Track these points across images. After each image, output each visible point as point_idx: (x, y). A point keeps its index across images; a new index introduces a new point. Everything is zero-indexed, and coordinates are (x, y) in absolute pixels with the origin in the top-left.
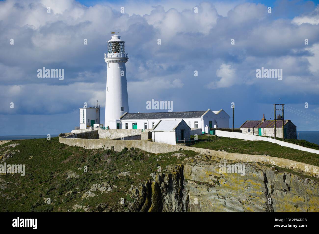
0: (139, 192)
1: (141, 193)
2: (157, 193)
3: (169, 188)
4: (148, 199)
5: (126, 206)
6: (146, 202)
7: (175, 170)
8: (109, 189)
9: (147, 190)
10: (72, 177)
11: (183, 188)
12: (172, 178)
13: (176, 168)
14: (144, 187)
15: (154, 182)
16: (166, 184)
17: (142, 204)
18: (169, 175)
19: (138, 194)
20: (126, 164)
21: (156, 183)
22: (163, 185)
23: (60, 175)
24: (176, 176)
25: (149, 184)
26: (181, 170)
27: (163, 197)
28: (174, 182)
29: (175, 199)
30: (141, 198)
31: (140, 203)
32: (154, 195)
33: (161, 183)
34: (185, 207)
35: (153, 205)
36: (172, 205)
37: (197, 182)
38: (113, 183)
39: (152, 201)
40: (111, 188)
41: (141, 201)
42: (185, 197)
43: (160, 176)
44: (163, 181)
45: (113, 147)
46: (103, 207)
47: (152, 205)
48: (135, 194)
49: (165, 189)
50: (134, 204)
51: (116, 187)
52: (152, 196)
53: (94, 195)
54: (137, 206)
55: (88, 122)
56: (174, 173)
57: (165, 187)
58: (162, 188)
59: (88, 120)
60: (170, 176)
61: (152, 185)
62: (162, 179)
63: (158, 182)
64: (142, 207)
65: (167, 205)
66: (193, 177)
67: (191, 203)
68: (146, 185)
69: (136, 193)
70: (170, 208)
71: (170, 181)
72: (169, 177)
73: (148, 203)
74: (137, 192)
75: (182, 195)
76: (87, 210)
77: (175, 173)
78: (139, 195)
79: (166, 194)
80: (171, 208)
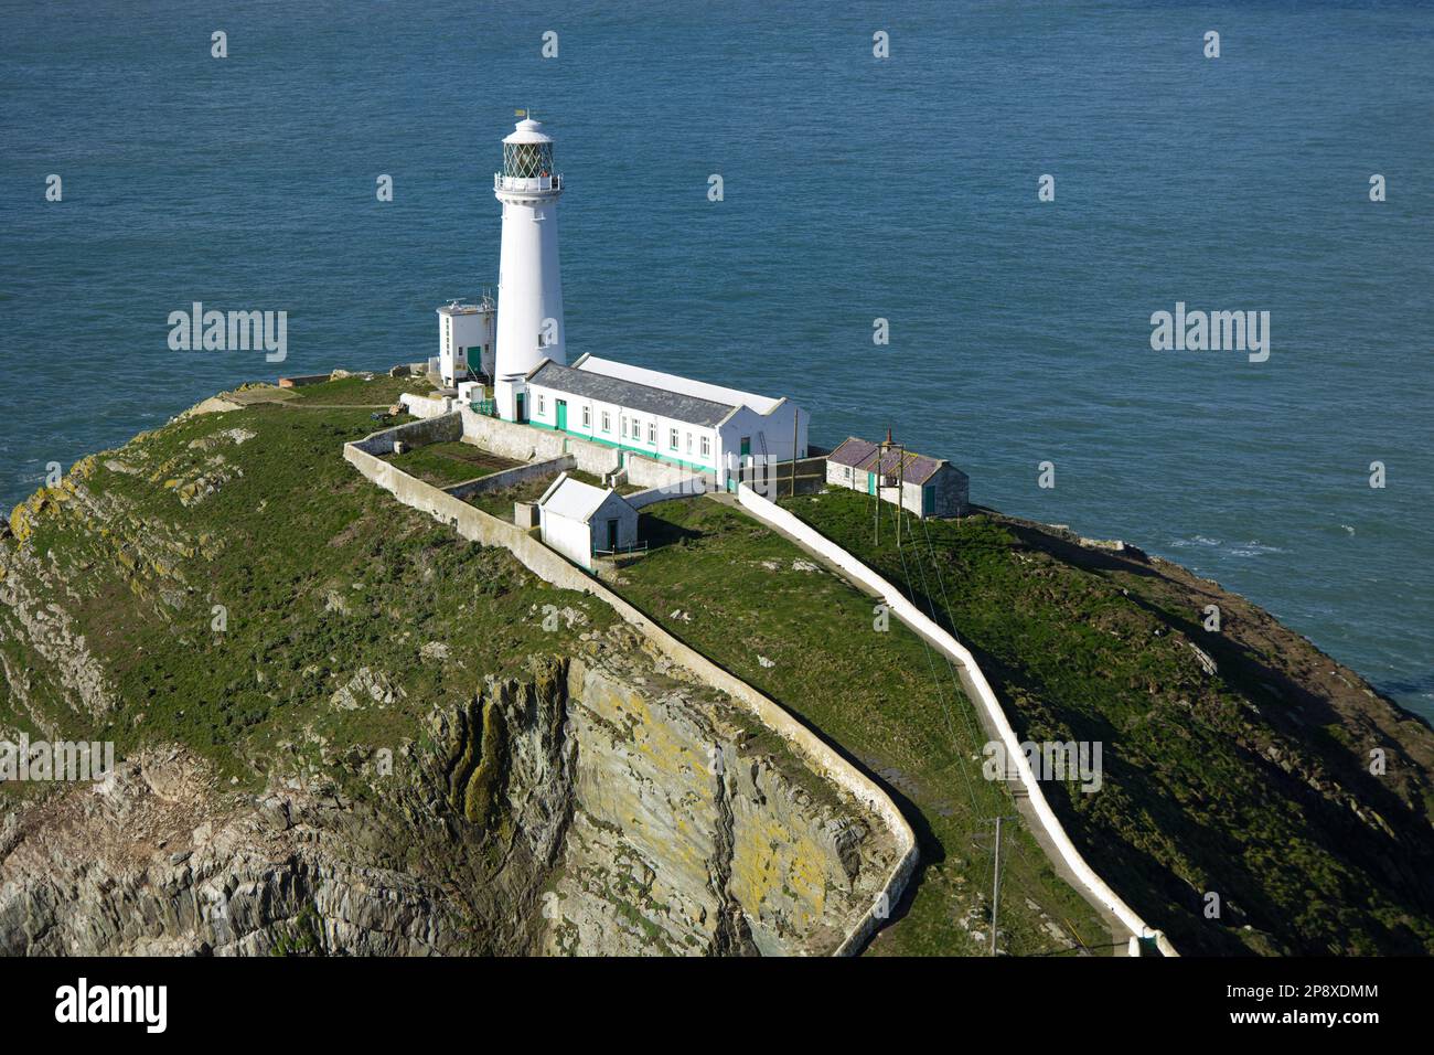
0: (448, 727)
1: (453, 732)
2: (496, 732)
3: (527, 720)
4: (472, 745)
5: (415, 760)
6: (467, 754)
7: (546, 673)
8: (388, 699)
9: (471, 723)
10: (336, 609)
11: (565, 718)
12: (537, 694)
13: (549, 666)
14: (461, 714)
15: (489, 704)
16: (518, 711)
17: (457, 758)
18: (527, 687)
19: (445, 731)
20: (461, 604)
21: (495, 706)
22: (511, 711)
23: (313, 593)
24: (547, 689)
25: (477, 707)
26: (563, 673)
27: (513, 740)
28: (541, 705)
29: (543, 746)
30: (453, 744)
31: (450, 758)
32: (489, 737)
33: (506, 707)
34: (566, 769)
35: (484, 761)
36: (535, 762)
37: (594, 715)
38: (399, 681)
39: (484, 751)
40: (394, 695)
41: (454, 750)
42: (570, 744)
43: (504, 688)
44: (513, 701)
45: (454, 521)
46: (362, 754)
47: (482, 761)
48: (439, 733)
49: (516, 723)
50: (436, 757)
51: (405, 694)
52: (484, 738)
53: (353, 705)
54: (443, 764)
55: (460, 354)
56: (542, 681)
57: (516, 717)
58: (510, 719)
59: (461, 349)
60: (531, 690)
61: (484, 709)
62: (508, 695)
63: (500, 703)
64: (457, 766)
65: (523, 762)
66: (585, 698)
67: (581, 762)
68: (467, 711)
69: (442, 729)
70: (529, 770)
71: (531, 701)
72: (528, 692)
73: (471, 757)
74: (444, 726)
75: (560, 739)
76: (327, 755)
77: (545, 680)
78: (449, 734)
79: (521, 735)
80: (533, 771)
